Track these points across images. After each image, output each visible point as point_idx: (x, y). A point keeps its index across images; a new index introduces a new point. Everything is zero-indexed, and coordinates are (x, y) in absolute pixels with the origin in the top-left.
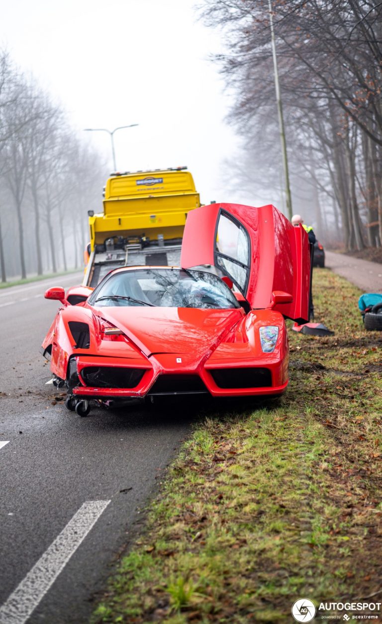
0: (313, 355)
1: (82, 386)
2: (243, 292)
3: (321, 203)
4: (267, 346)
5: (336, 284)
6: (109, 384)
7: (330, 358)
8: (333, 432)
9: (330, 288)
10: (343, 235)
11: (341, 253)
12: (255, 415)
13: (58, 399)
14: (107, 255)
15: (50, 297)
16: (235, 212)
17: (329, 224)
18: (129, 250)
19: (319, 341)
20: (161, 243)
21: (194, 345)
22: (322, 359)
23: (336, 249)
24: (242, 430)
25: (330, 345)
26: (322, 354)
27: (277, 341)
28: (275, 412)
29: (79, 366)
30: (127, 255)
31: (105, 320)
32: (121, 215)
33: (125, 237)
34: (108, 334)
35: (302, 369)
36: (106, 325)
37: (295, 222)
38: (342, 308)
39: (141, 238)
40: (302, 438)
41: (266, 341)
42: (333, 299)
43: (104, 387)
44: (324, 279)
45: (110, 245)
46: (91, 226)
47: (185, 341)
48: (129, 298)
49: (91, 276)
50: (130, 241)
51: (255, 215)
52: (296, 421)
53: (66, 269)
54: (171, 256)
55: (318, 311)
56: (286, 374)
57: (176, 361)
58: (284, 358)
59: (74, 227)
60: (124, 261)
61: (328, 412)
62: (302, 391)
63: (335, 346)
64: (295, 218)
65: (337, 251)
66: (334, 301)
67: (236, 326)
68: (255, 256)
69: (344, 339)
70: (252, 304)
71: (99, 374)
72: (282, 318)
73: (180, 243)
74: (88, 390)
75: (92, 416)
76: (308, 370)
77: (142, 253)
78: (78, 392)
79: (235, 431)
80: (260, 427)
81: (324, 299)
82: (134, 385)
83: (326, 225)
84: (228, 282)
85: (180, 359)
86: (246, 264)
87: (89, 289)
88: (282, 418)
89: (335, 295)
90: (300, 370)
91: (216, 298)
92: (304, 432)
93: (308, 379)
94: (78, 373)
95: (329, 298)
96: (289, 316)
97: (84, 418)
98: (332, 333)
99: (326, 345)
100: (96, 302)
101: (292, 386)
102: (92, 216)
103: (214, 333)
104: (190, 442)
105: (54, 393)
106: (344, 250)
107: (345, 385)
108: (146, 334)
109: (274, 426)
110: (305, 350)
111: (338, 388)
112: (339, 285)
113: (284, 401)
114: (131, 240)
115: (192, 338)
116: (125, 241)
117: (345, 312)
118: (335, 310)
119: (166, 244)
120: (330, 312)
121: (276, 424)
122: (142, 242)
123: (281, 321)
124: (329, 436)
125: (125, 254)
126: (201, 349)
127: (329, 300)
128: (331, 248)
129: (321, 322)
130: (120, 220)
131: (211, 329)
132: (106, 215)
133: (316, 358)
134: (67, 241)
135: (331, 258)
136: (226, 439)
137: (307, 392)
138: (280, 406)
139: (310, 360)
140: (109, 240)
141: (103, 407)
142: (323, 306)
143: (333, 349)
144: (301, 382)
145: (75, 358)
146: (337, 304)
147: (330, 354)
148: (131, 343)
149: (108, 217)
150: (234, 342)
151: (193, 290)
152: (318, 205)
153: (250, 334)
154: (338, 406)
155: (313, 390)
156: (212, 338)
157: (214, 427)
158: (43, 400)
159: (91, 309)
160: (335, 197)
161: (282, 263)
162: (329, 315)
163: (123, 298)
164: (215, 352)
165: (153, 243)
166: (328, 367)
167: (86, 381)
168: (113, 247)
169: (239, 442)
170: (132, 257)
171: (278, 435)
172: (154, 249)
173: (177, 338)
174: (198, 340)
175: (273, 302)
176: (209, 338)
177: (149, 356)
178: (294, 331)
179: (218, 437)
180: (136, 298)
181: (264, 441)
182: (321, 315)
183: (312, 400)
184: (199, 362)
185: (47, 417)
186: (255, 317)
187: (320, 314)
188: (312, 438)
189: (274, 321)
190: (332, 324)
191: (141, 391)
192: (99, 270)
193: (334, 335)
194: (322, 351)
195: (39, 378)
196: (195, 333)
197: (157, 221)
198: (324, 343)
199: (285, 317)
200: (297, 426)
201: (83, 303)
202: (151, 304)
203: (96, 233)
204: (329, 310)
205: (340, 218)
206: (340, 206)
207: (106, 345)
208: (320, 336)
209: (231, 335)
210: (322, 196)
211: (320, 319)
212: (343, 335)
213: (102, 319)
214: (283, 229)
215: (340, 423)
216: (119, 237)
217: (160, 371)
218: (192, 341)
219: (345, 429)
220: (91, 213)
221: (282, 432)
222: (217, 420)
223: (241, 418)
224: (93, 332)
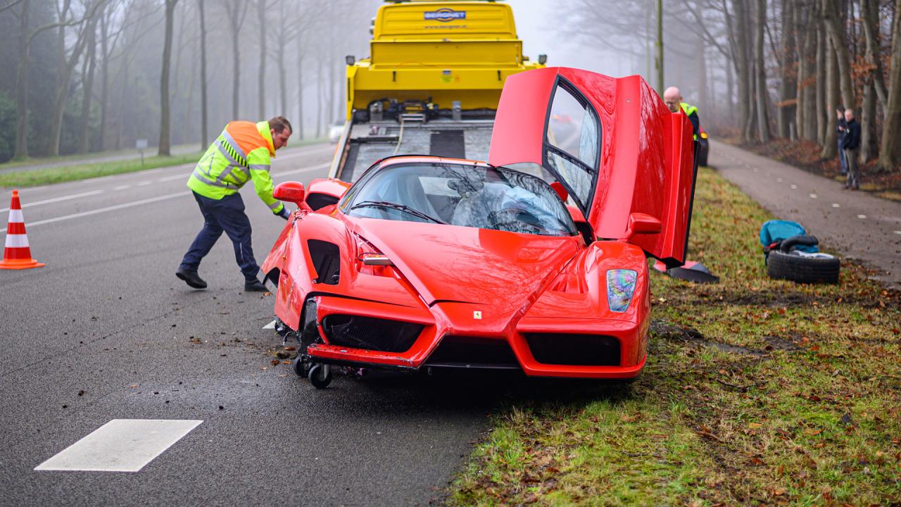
0: (685, 314)
1: (323, 343)
2: (584, 209)
3: (708, 62)
4: (616, 299)
5: (724, 195)
6: (364, 343)
7: (711, 320)
8: (714, 447)
9: (715, 202)
10: (739, 116)
11: (734, 144)
12: (591, 409)
13: (280, 356)
14: (371, 127)
15: (282, 196)
16: (580, 80)
17: (717, 97)
18: (405, 121)
19: (695, 290)
20: (457, 114)
21: (501, 291)
22: (699, 322)
23: (726, 136)
24: (569, 433)
25: (712, 299)
26: (699, 313)
27: (634, 293)
28: (622, 406)
29: (321, 311)
30: (402, 129)
31: (365, 240)
32: (398, 67)
33: (401, 101)
34: (368, 263)
35: (667, 337)
36: (366, 248)
37: (668, 98)
38: (733, 237)
39: (426, 104)
40: (663, 454)
41: (616, 291)
42: (719, 220)
43: (358, 348)
44: (706, 185)
45: (377, 112)
46: (349, 79)
47: (487, 283)
48: (405, 208)
49: (344, 160)
50: (408, 109)
51: (612, 89)
52: (655, 424)
53: (301, 137)
54: (471, 137)
55: (694, 239)
56: (644, 344)
57: (472, 315)
58: (642, 321)
59: (320, 72)
60: (397, 139)
61: (705, 412)
62: (666, 374)
63: (721, 301)
64: (669, 92)
65: (728, 141)
66: (721, 225)
67: (570, 265)
68: (606, 153)
69: (734, 290)
70: (597, 229)
71: (350, 327)
72: (642, 256)
73: (493, 117)
74: (332, 351)
75: (333, 389)
76: (675, 339)
77: (426, 128)
78: (314, 351)
79: (557, 433)
80: (597, 430)
81: (705, 219)
82: (403, 348)
83: (713, 98)
84: (561, 190)
85: (480, 313)
86: (591, 165)
87: (341, 184)
88: (632, 417)
89: (723, 214)
90: (663, 337)
91: (541, 217)
92: (667, 444)
93: (675, 353)
94: (317, 323)
95: (712, 218)
96: (654, 254)
97: (320, 392)
98: (716, 280)
99: (706, 299)
100: (353, 209)
101: (650, 364)
102: (352, 64)
103: (534, 273)
104: (487, 446)
105: (275, 345)
106: (738, 140)
107: (733, 369)
108: (426, 267)
109: (620, 430)
110: (672, 305)
111: (722, 372)
112: (728, 198)
113: (637, 389)
114: (409, 106)
115: (496, 278)
116: (400, 107)
117: (737, 244)
118: (721, 240)
119: (464, 117)
120: (713, 243)
121: (623, 426)
122: (426, 111)
123: (641, 261)
124: (706, 453)
125: (399, 128)
126: (513, 298)
127: (711, 222)
128: (718, 134)
129: (699, 259)
130: (394, 73)
131: (528, 266)
132: (374, 66)
133: (689, 319)
134: (305, 92)
135: (719, 151)
136: (543, 447)
137: (673, 376)
138: (630, 398)
139: (680, 323)
140: (376, 105)
141: (352, 376)
142: (702, 231)
143: (716, 306)
144: (664, 357)
145: (314, 299)
146: (724, 230)
147: (711, 314)
148: (404, 280)
149: (377, 67)
150: (564, 291)
151: (506, 200)
152: (703, 67)
153: (591, 279)
154: (721, 403)
155: (683, 374)
156: (532, 282)
157: (525, 424)
158: (258, 356)
159: (343, 219)
160: (730, 54)
161: (648, 165)
162: (711, 247)
163: (396, 207)
164: (536, 304)
165: (444, 113)
166: (707, 336)
167: (328, 335)
168: (381, 116)
169: (563, 452)
170: (410, 133)
171: (626, 445)
172: (445, 124)
173: (474, 276)
174: (508, 282)
175: (630, 230)
176: (526, 281)
177: (431, 305)
178: (656, 270)
179: (531, 441)
180: (415, 209)
181: (603, 454)
182: (700, 246)
183: (681, 390)
184: (509, 319)
185: (263, 385)
186: (601, 252)
187: (697, 244)
188: (678, 455)
189: (630, 261)
190: (716, 263)
191: (414, 358)
192: (358, 151)
193: (718, 283)
194: (699, 307)
195: (252, 318)
196: (501, 269)
197: (452, 80)
198: (702, 295)
199: (648, 255)
200: (657, 432)
201: (332, 207)
202: (440, 220)
203: (356, 92)
204: (712, 239)
205: (735, 89)
206: (738, 71)
207: (365, 281)
208: (696, 282)
209: (561, 278)
210: (710, 53)
211: (697, 253)
212: (733, 284)
213: (361, 237)
214: (654, 112)
215: (724, 432)
216: (391, 101)
217: (446, 330)
218: (497, 282)
219: (731, 443)
220: (350, 60)
221: (631, 440)
222: (530, 411)
223: (569, 412)
224: (345, 258)
